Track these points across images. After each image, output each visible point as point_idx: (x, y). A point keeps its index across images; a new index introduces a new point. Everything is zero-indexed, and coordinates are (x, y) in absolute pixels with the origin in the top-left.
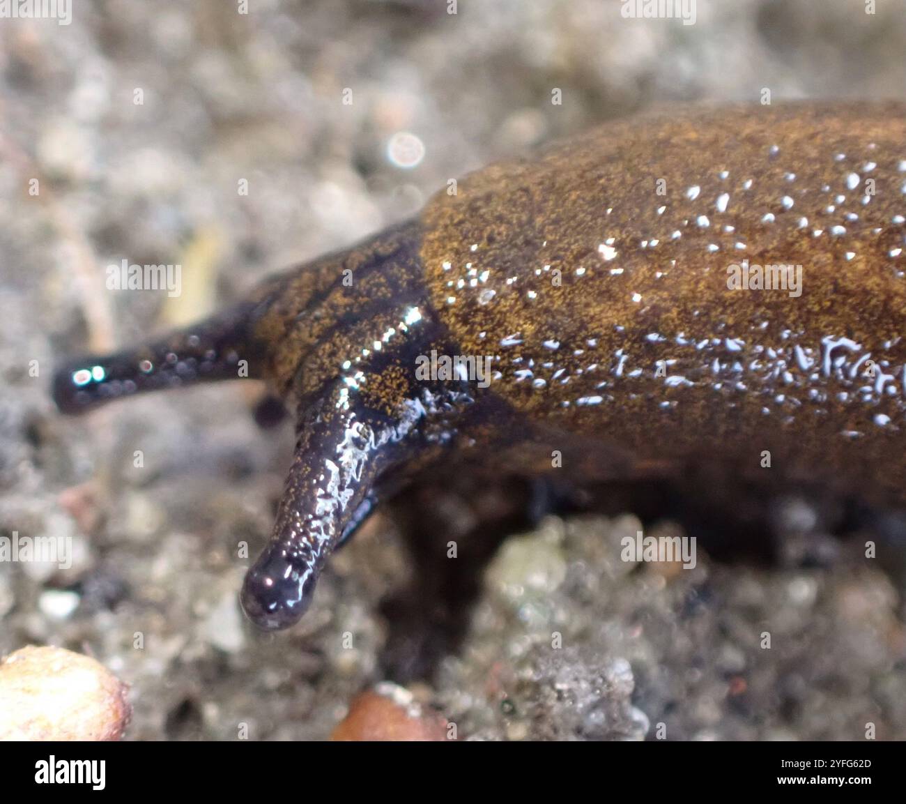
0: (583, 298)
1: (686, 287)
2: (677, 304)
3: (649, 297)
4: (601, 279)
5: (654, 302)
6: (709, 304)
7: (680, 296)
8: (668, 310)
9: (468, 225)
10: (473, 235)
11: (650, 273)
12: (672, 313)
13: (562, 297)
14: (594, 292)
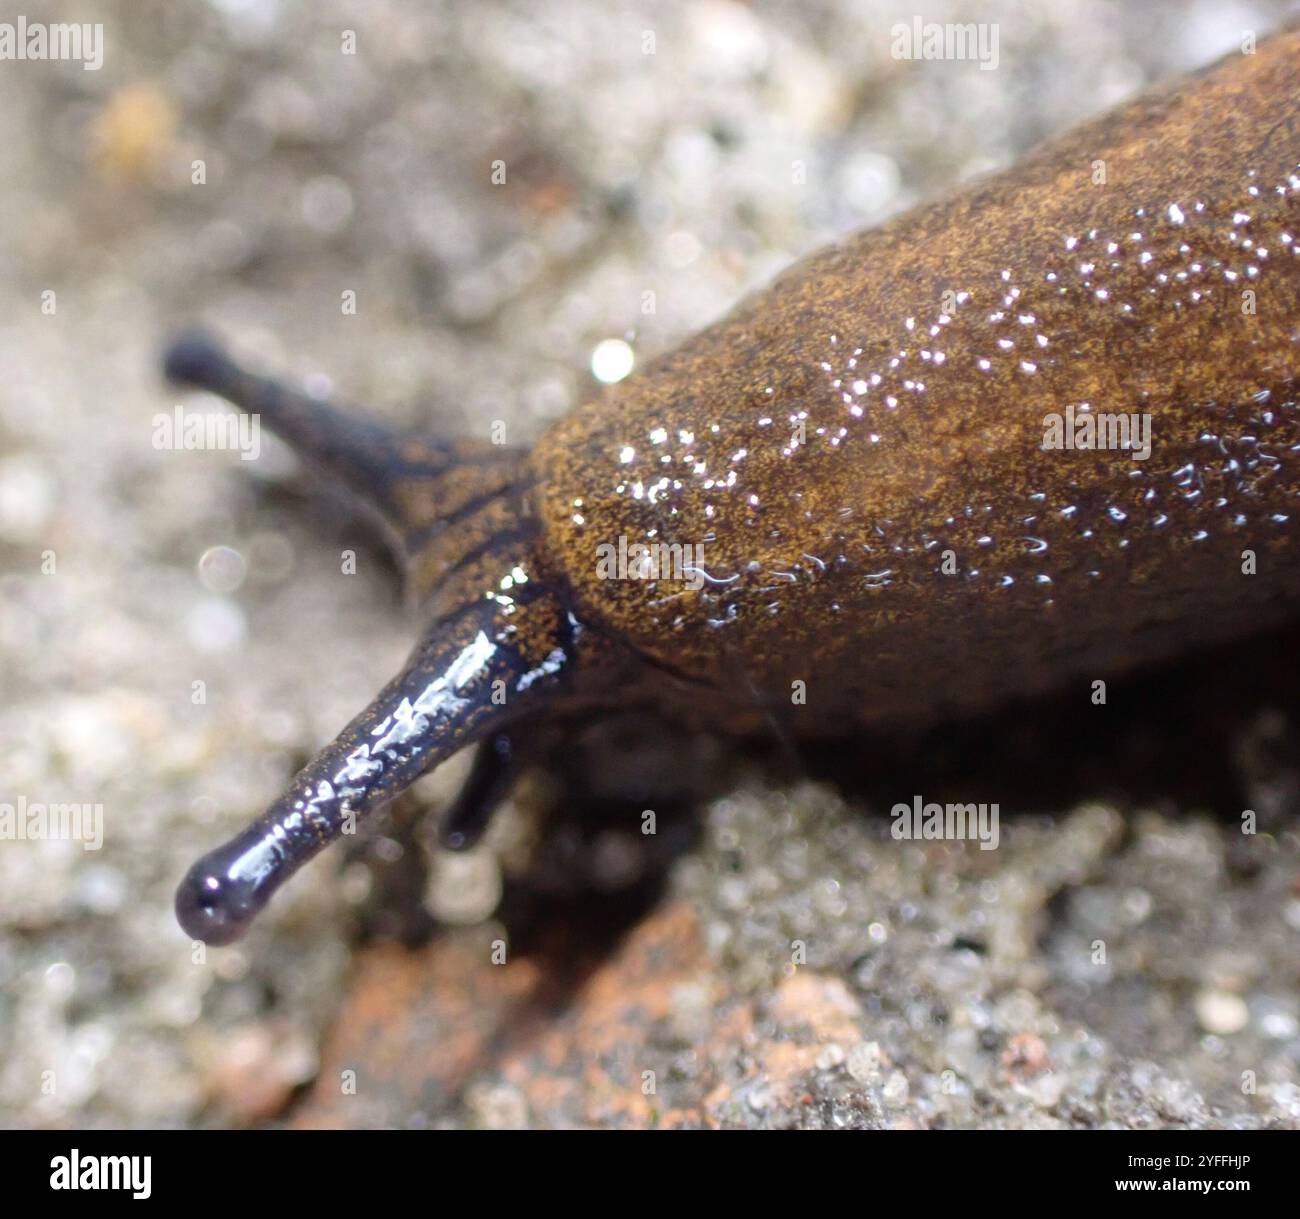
0: (747, 547)
1: (870, 501)
2: (863, 525)
3: (827, 526)
4: (766, 517)
5: (834, 530)
6: (903, 513)
7: (865, 513)
8: (853, 536)
9: (590, 473)
10: (599, 484)
11: (822, 496)
12: (858, 537)
13: (721, 550)
14: (759, 535)
